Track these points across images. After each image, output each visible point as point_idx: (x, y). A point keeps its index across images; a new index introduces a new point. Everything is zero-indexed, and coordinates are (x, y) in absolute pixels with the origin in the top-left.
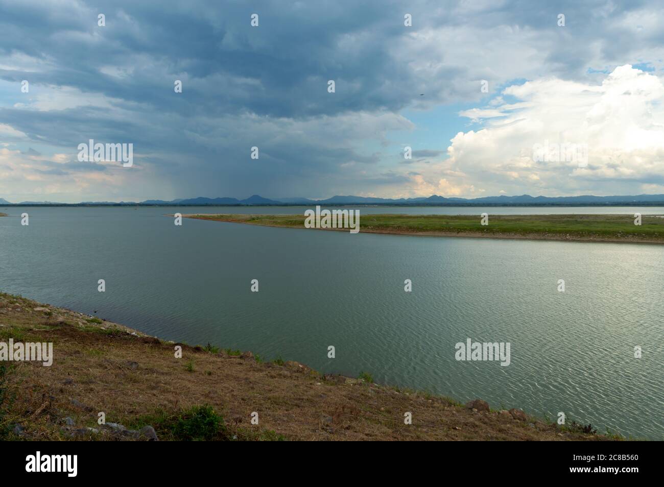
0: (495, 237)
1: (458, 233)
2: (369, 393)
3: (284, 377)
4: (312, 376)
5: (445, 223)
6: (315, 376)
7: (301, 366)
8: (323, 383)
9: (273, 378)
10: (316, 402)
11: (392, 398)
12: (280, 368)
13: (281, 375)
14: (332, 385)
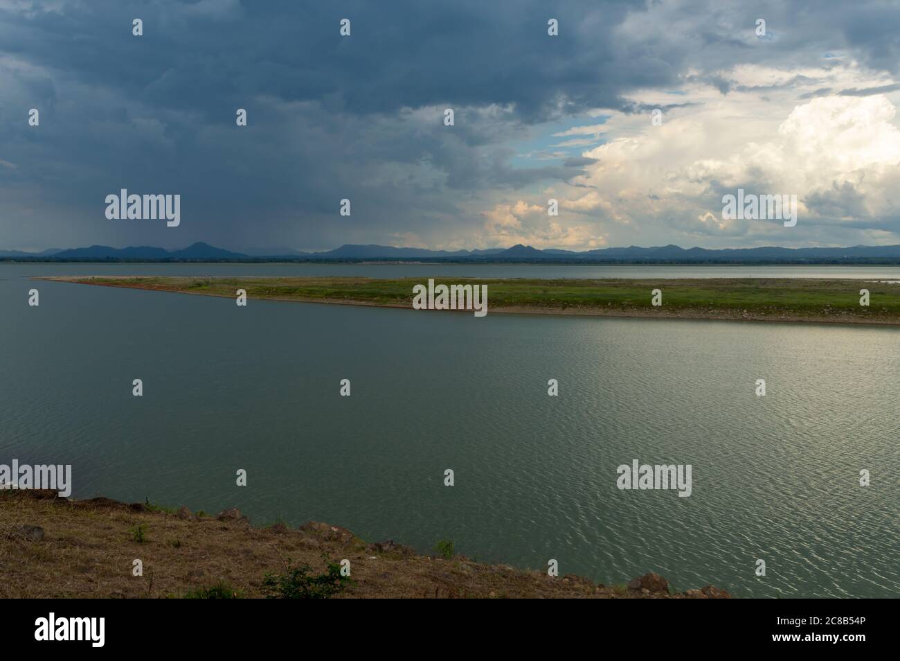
0: (626, 314)
1: (564, 308)
2: (463, 569)
3: (310, 549)
4: (358, 545)
5: (541, 292)
6: (363, 545)
7: (335, 530)
8: (380, 557)
9: (290, 551)
10: (382, 585)
11: (504, 577)
12: (299, 534)
13: (302, 544)
14: (395, 559)
